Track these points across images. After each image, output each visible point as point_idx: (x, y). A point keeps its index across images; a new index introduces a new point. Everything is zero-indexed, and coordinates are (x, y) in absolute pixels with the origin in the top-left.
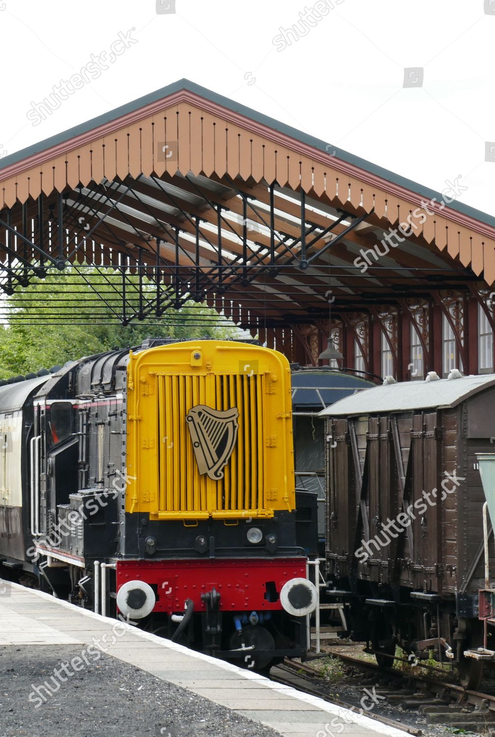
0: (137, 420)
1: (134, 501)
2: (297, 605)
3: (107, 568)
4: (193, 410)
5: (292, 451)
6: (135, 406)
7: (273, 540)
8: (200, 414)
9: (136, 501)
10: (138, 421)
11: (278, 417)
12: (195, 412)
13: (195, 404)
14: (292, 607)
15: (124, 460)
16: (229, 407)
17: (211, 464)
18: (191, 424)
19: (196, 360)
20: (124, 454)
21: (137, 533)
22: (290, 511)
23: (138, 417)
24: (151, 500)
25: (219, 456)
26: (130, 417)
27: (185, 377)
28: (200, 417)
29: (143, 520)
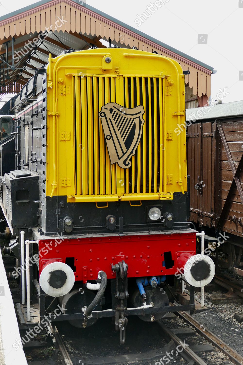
0: (55, 116)
1: (53, 187)
2: (199, 277)
3: (30, 245)
4: (105, 107)
5: (185, 143)
6: (54, 103)
7: (170, 217)
8: (111, 110)
9: (56, 187)
10: (57, 117)
11: (174, 115)
12: (107, 109)
13: (107, 101)
14: (194, 280)
15: (44, 151)
16: (136, 106)
17: (120, 154)
18: (103, 119)
19: (107, 64)
20: (44, 145)
21: (57, 214)
22: (184, 193)
23: (57, 113)
24: (68, 185)
25: (128, 148)
26: (50, 113)
27: (98, 78)
28: (111, 113)
29: (62, 203)
